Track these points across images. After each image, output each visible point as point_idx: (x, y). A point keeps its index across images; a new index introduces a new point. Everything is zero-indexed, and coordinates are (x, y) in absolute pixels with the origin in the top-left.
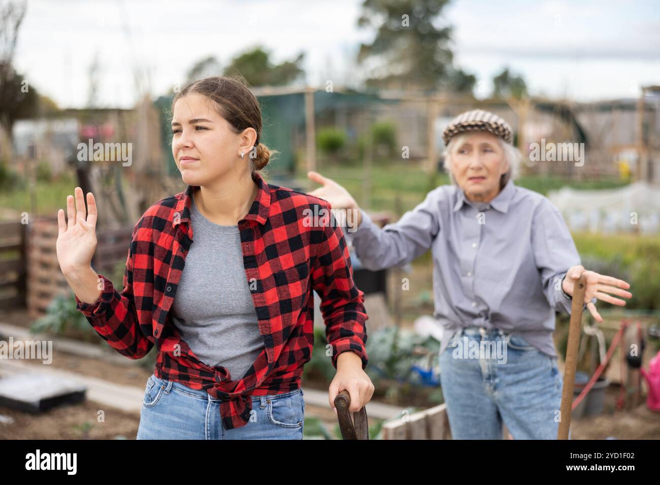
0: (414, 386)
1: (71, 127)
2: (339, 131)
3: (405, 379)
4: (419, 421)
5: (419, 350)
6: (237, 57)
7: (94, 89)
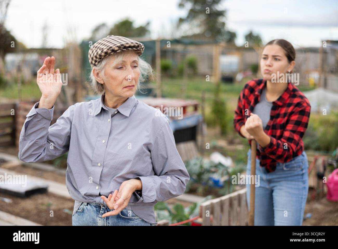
0: (210, 187)
1: (34, 57)
2: (169, 61)
3: (206, 184)
4: (217, 203)
5: (213, 169)
6: (117, 23)
7: (45, 38)
